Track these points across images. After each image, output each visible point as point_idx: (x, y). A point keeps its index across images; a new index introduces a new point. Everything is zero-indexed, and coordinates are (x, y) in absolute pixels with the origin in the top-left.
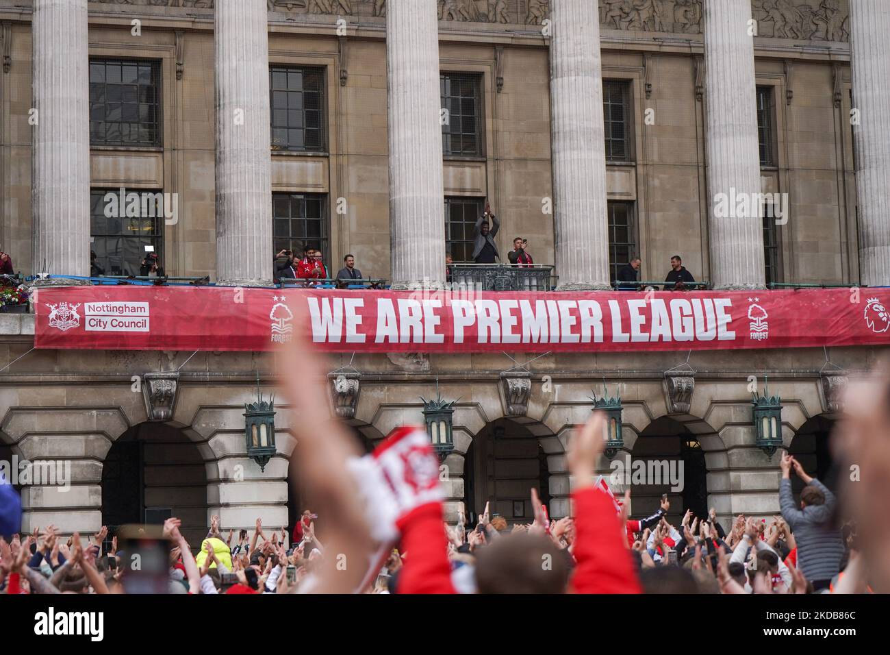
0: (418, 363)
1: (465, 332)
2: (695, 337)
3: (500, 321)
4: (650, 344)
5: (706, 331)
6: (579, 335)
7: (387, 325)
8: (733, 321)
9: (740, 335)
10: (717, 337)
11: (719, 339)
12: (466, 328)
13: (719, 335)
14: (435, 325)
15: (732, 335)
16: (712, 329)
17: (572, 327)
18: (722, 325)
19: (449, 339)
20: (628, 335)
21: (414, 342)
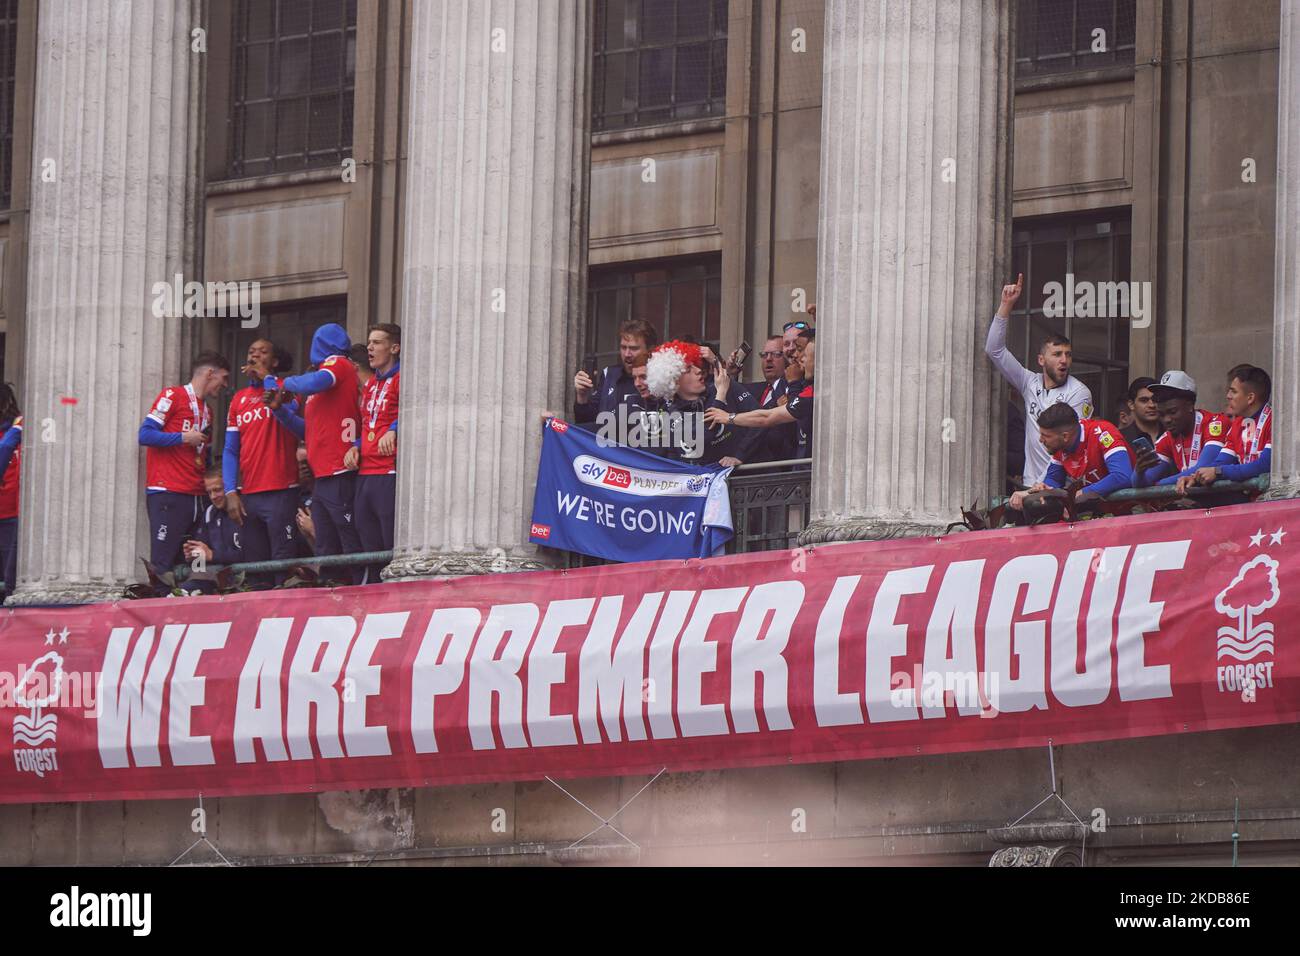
0: (387, 823)
1: (437, 715)
2: (1049, 694)
3: (523, 674)
4: (919, 729)
5: (1081, 668)
6: (721, 707)
7: (258, 705)
8: (1165, 624)
9: (1188, 678)
10: (1114, 691)
11: (1124, 698)
12: (440, 701)
13: (1121, 684)
14: (368, 697)
15: (1156, 680)
16: (1099, 660)
17: (706, 677)
18: (1131, 643)
19: (401, 738)
20: (855, 697)
21: (324, 756)
